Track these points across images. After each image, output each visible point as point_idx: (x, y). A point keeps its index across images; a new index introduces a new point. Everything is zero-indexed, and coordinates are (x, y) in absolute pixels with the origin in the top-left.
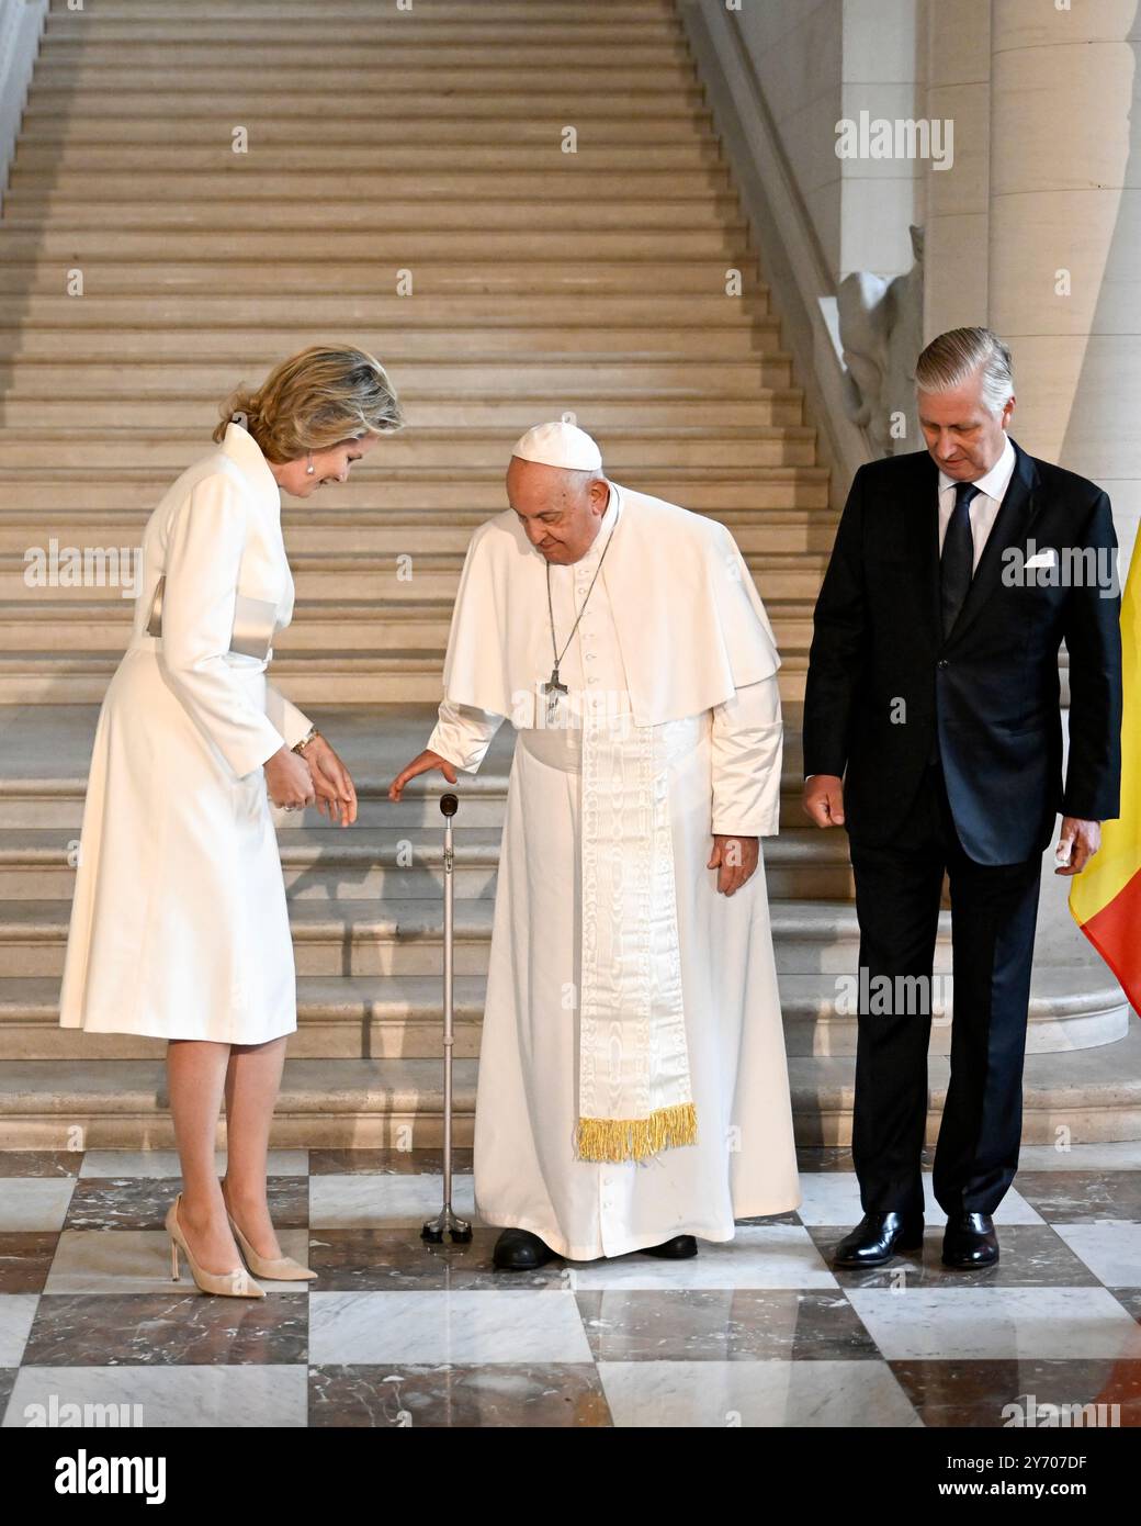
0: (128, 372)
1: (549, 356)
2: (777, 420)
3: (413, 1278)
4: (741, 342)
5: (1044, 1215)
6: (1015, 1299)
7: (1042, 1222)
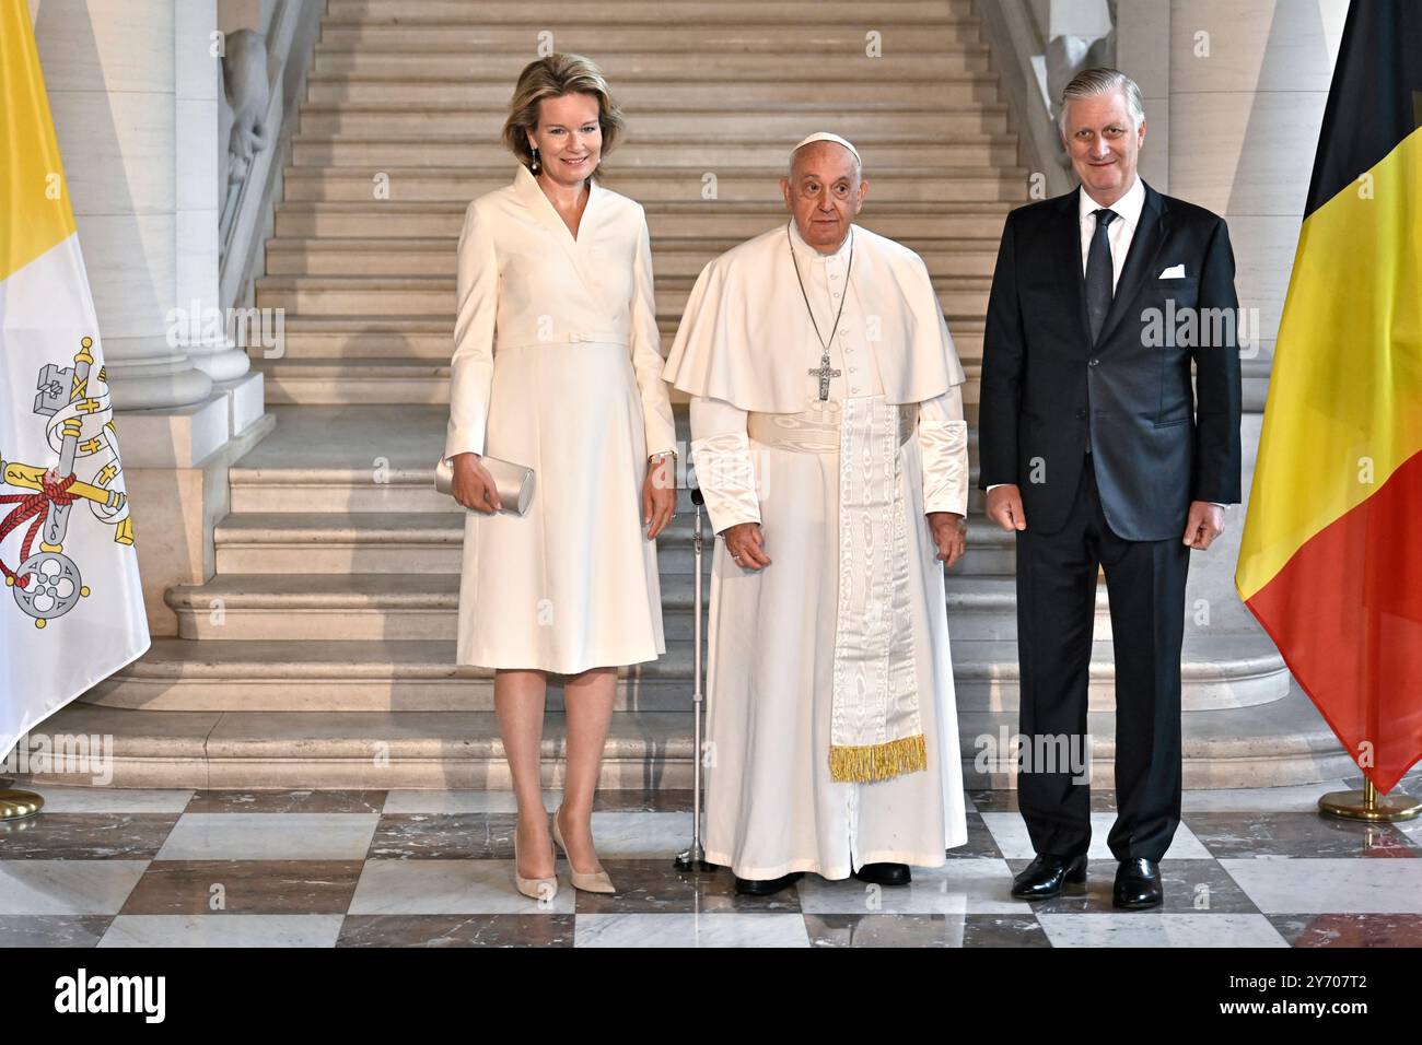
0: (439, 120)
1: (800, 106)
2: (994, 161)
3: (666, 902)
4: (964, 95)
5: (1212, 851)
6: (1183, 924)
7: (1211, 857)
